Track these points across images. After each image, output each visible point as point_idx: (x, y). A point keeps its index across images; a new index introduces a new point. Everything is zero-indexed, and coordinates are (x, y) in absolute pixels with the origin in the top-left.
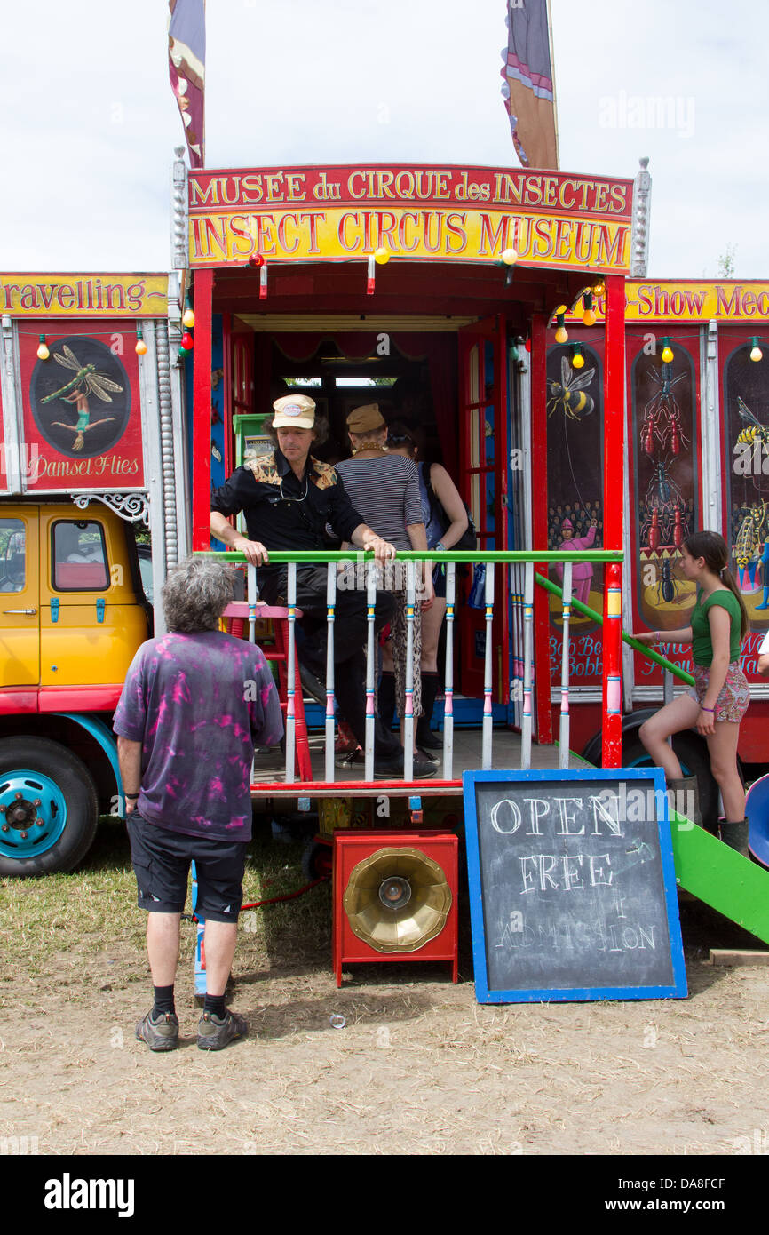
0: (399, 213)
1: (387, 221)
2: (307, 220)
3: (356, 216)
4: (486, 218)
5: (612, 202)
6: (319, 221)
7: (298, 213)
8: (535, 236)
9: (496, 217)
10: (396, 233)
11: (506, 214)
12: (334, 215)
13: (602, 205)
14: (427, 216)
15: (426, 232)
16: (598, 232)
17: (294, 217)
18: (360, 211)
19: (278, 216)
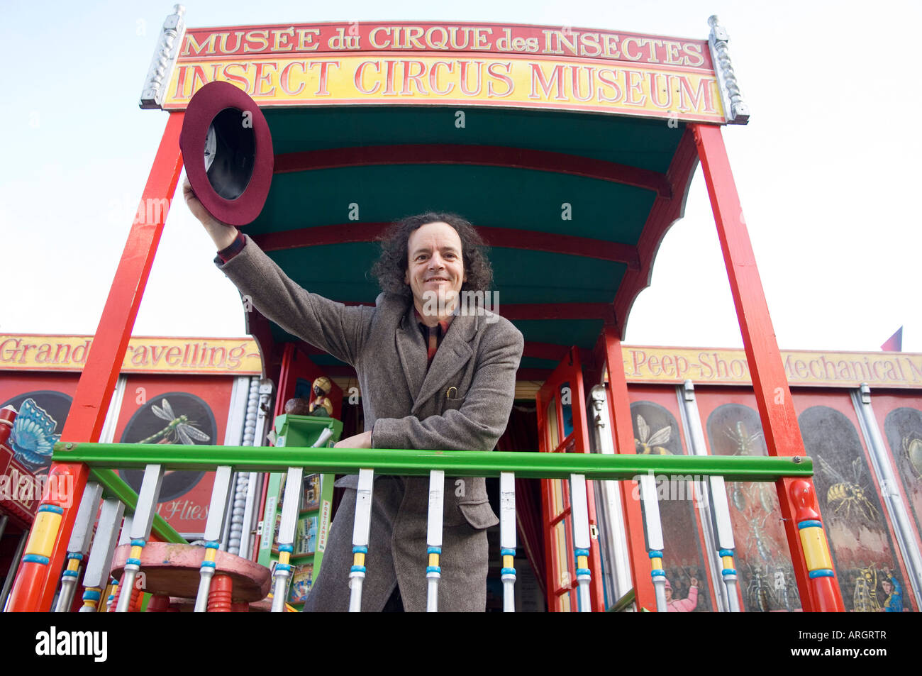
0: (429, 62)
1: (415, 69)
2: (318, 68)
3: (377, 64)
4: (535, 67)
5: (686, 57)
6: (331, 69)
7: (308, 61)
8: (599, 84)
9: (548, 67)
10: (425, 79)
11: (560, 64)
12: (351, 63)
13: (674, 58)
14: (463, 64)
15: (463, 78)
16: (676, 84)
17: (303, 65)
18: (383, 61)
19: (283, 64)
